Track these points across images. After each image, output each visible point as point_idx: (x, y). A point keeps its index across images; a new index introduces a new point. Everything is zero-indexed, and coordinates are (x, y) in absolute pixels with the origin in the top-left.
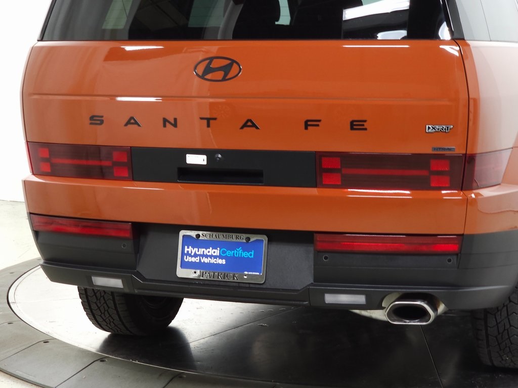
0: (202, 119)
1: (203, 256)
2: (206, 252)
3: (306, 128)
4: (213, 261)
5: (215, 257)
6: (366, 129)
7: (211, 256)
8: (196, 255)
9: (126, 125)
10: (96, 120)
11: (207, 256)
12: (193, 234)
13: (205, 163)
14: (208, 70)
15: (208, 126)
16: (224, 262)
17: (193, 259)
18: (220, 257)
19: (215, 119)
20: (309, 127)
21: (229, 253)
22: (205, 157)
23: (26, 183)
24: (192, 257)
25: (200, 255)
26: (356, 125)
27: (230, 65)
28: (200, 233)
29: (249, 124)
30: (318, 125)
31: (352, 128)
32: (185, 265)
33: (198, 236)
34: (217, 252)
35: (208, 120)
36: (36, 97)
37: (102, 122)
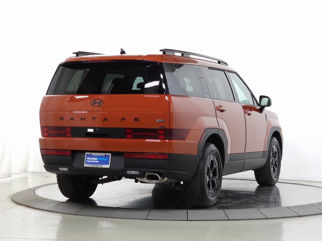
0: (92, 118)
1: (92, 160)
2: (93, 159)
3: (122, 121)
4: (95, 162)
5: (96, 160)
6: (139, 121)
7: (94, 160)
8: (90, 160)
9: (70, 120)
10: (62, 119)
11: (93, 160)
12: (89, 153)
13: (93, 131)
14: (94, 103)
15: (94, 120)
16: (98, 162)
17: (89, 161)
18: (97, 160)
19: (96, 118)
21: (100, 159)
22: (93, 130)
23: (40, 139)
25: (91, 160)
26: (136, 120)
27: (101, 102)
28: (92, 153)
29: (106, 119)
30: (125, 120)
31: (135, 121)
32: (87, 163)
33: (91, 154)
34: (96, 159)
35: (94, 118)
36: (45, 112)
37: (63, 119)
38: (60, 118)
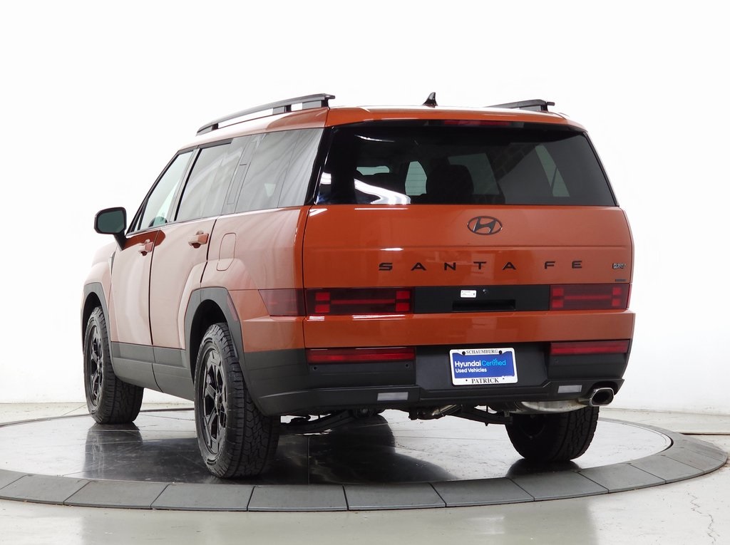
0: (474, 262)
1: (469, 367)
2: (471, 364)
3: (546, 268)
4: (477, 370)
5: (479, 367)
6: (582, 267)
7: (475, 367)
8: (464, 368)
9: (413, 269)
10: (386, 267)
11: (472, 367)
12: (460, 351)
13: (475, 296)
14: (478, 226)
15: (480, 268)
16: (485, 370)
17: (463, 371)
18: (482, 367)
19: (485, 263)
20: (548, 267)
21: (488, 364)
22: (475, 292)
24: (461, 369)
25: (467, 367)
26: (576, 265)
27: (494, 223)
28: (465, 350)
29: (509, 266)
30: (553, 265)
31: (573, 267)
32: (458, 376)
33: (464, 353)
34: (479, 364)
35: (480, 263)
37: (391, 268)
38: (381, 265)
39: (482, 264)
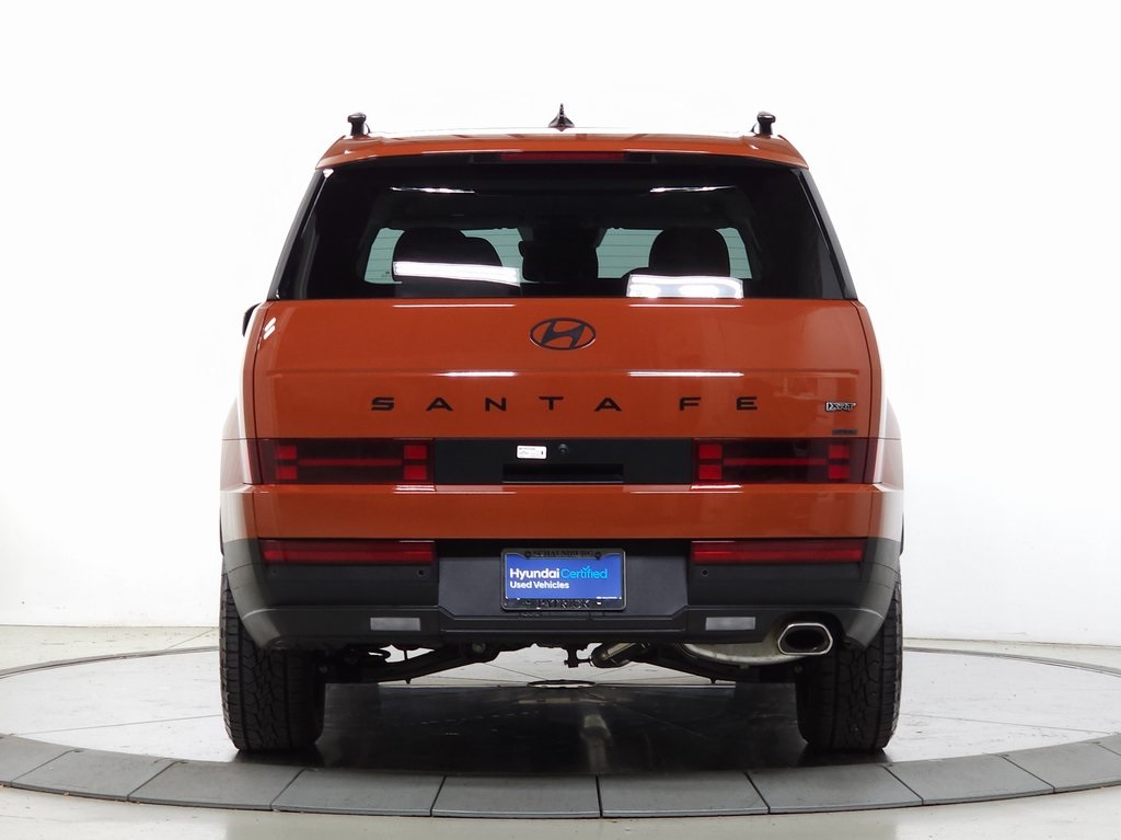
0: (541, 398)
1: (537, 579)
2: (541, 575)
3: (682, 408)
4: (551, 585)
5: (555, 580)
6: (756, 408)
7: (548, 580)
8: (526, 580)
9: (429, 409)
10: (384, 404)
11: (542, 580)
12: (520, 551)
13: (544, 456)
15: (551, 407)
16: (567, 586)
17: (523, 585)
18: (561, 580)
19: (561, 398)
20: (686, 407)
21: (574, 574)
22: (544, 449)
24: (521, 582)
25: (533, 580)
26: (744, 404)
27: (582, 328)
28: (530, 550)
29: (607, 404)
30: (696, 404)
31: (739, 408)
33: (527, 554)
34: (556, 574)
35: (551, 400)
36: (279, 376)
37: (391, 406)
38: (375, 401)
39: (555, 402)
